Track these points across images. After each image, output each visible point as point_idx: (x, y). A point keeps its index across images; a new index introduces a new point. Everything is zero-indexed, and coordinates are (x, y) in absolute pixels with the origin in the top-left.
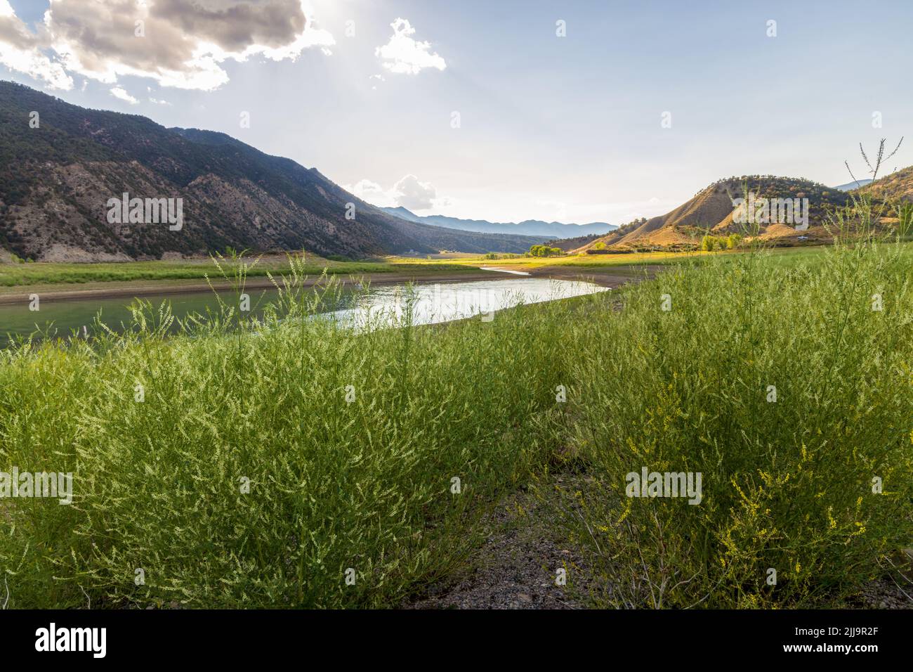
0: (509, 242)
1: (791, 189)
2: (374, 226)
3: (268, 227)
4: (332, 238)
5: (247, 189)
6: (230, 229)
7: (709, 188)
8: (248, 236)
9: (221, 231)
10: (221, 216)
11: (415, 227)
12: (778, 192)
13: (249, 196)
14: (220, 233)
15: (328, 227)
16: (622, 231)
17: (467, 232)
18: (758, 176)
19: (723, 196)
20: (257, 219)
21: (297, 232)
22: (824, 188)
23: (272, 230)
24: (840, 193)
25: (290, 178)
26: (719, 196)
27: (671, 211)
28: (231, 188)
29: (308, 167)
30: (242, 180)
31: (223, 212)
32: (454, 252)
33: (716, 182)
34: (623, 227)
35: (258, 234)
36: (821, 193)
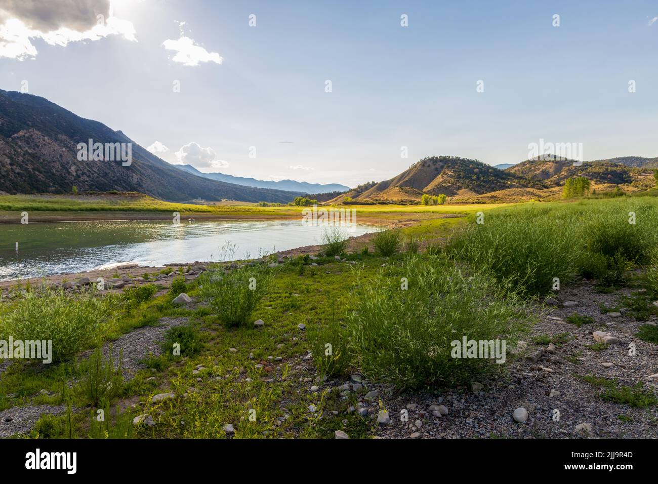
0: (273, 194)
1: (470, 166)
2: (169, 178)
3: (83, 174)
4: (136, 186)
5: (65, 144)
6: (49, 174)
7: (418, 163)
8: (66, 181)
9: (42, 175)
10: (41, 163)
11: (201, 180)
12: (462, 168)
13: (66, 149)
14: (41, 177)
15: (132, 177)
16: (359, 189)
17: (241, 186)
18: (449, 157)
19: (428, 169)
20: (73, 168)
21: (107, 180)
22: (489, 167)
23: (86, 177)
24: (499, 171)
25: (100, 137)
26: (425, 169)
27: (394, 177)
28: (50, 141)
29: (115, 129)
30: (59, 136)
31: (44, 160)
32: (232, 200)
33: (423, 159)
34: (359, 187)
35: (75, 180)
36: (488, 170)
